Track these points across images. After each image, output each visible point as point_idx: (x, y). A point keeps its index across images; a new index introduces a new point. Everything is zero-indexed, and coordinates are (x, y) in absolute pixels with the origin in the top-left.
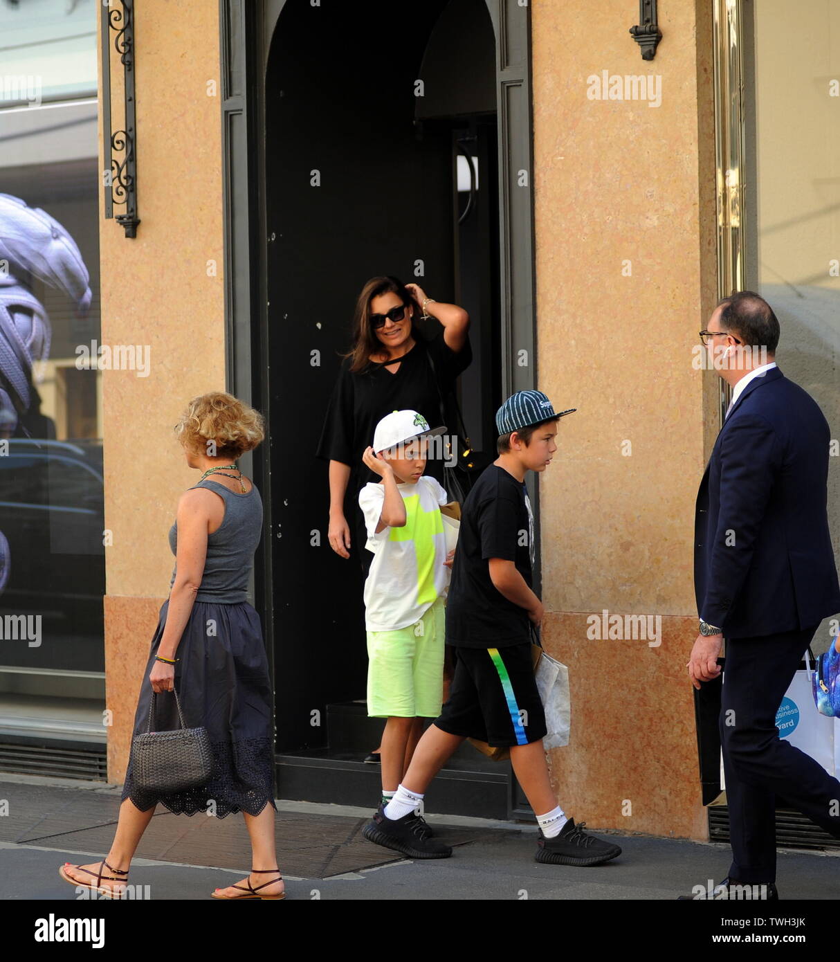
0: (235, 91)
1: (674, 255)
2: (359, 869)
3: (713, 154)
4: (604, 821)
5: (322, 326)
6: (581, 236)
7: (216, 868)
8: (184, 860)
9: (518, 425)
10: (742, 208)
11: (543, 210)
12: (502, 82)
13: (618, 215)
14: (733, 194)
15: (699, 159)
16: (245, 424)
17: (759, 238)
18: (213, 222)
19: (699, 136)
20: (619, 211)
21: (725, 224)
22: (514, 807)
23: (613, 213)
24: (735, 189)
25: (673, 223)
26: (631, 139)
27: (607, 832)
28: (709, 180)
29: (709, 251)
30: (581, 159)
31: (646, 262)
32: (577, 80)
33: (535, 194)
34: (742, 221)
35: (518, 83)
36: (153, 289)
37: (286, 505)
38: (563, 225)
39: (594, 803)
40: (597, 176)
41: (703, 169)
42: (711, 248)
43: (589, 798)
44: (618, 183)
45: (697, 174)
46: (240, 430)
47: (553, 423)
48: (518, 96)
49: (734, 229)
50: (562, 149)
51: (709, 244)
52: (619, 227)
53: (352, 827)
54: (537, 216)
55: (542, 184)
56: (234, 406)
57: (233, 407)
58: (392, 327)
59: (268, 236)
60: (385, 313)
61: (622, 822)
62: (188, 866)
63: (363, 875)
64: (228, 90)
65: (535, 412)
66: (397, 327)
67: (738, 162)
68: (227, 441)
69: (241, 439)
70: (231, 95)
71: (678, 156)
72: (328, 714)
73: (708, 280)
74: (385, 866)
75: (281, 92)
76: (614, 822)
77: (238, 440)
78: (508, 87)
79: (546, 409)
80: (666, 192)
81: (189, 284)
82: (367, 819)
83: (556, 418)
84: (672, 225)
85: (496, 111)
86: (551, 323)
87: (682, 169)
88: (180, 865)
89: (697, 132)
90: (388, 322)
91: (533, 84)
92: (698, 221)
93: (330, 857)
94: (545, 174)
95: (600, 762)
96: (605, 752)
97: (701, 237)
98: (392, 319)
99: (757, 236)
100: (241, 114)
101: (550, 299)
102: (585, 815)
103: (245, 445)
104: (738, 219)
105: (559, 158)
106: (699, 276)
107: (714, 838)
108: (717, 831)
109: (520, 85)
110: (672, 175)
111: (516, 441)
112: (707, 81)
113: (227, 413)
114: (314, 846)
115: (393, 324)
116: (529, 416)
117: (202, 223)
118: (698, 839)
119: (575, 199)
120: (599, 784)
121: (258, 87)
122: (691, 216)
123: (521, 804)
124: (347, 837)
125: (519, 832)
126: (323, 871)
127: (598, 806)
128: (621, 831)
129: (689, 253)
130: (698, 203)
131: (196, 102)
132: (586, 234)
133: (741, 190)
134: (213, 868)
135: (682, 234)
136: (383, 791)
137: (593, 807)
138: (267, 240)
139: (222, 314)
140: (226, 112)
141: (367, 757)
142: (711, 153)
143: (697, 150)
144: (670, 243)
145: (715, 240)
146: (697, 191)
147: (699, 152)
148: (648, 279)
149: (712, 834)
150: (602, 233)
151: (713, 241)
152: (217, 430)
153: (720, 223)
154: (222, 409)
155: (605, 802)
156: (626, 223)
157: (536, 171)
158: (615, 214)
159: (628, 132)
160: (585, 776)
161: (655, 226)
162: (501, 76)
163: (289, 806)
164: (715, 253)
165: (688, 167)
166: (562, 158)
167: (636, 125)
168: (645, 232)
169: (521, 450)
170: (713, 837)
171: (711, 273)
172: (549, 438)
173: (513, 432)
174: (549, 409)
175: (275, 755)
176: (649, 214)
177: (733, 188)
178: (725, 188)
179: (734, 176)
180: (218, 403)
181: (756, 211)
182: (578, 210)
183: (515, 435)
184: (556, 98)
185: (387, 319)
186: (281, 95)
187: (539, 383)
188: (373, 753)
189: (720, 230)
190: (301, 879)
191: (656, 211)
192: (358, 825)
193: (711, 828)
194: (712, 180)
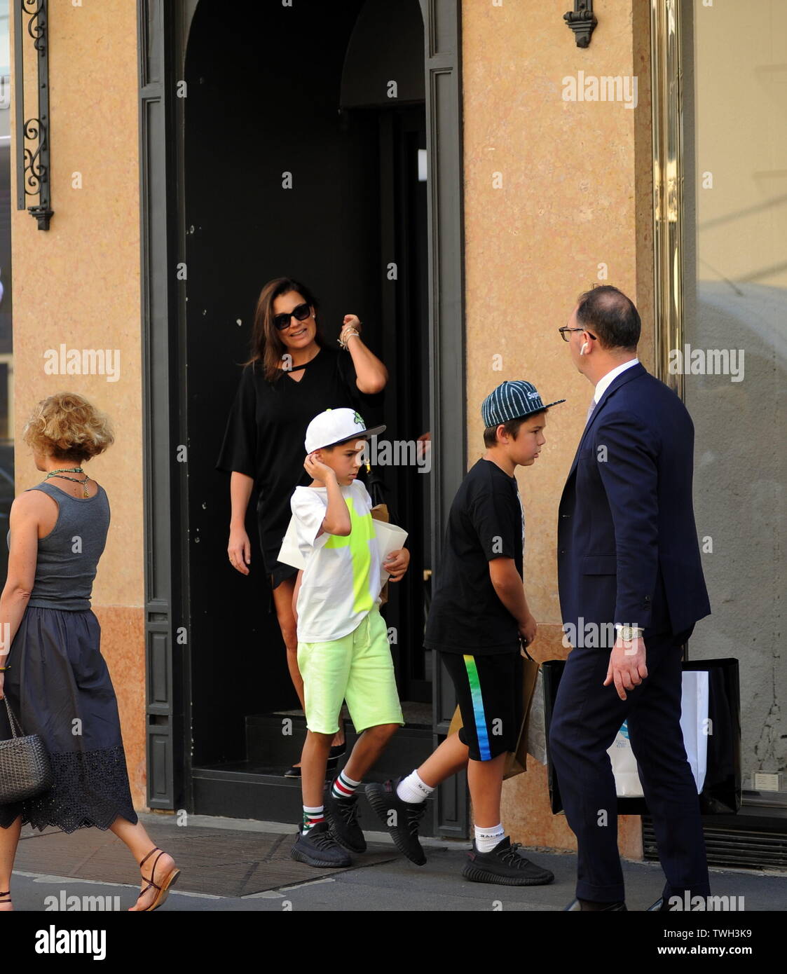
0: (153, 78)
1: (608, 251)
2: (279, 887)
3: (650, 145)
4: (534, 838)
5: (242, 323)
6: (512, 231)
7: (131, 886)
8: (97, 878)
9: (505, 418)
10: (680, 202)
11: (473, 203)
12: (431, 70)
13: (551, 208)
14: (671, 187)
15: (635, 150)
16: (94, 427)
17: (697, 234)
18: (130, 214)
19: (635, 128)
20: (551, 205)
21: (662, 218)
22: (440, 824)
23: (545, 206)
24: (673, 182)
25: (608, 217)
26: (564, 130)
27: (537, 850)
28: (646, 173)
29: (645, 246)
30: (512, 151)
31: (580, 257)
32: (508, 67)
33: (465, 187)
34: (679, 216)
35: (447, 71)
36: (67, 283)
37: (204, 508)
38: (494, 219)
39: (524, 819)
40: (530, 166)
41: (640, 161)
42: (647, 242)
43: (519, 815)
44: (550, 175)
45: (633, 166)
46: (87, 433)
47: (541, 415)
48: (448, 84)
49: (672, 223)
50: (492, 140)
51: (646, 239)
52: (552, 220)
53: (272, 843)
54: (467, 209)
55: (472, 176)
56: (83, 408)
57: (82, 410)
58: (299, 325)
59: (186, 229)
60: (290, 312)
61: (552, 840)
62: (101, 883)
63: (283, 893)
64: (146, 78)
65: (523, 404)
66: (303, 326)
67: (676, 154)
68: (73, 443)
69: (88, 443)
70: (148, 82)
71: (614, 148)
72: (247, 726)
73: (644, 277)
74: (306, 884)
75: (201, 79)
76: (544, 840)
77: (84, 443)
78: (437, 75)
79: (533, 400)
80: (601, 184)
81: (104, 278)
82: (287, 835)
83: (544, 410)
84: (606, 219)
85: (425, 100)
86: (480, 320)
87: (618, 161)
88: (93, 882)
89: (633, 122)
90: (294, 321)
91: (463, 71)
92: (634, 216)
93: (249, 874)
94: (475, 165)
95: (530, 777)
96: (535, 767)
97: (637, 232)
98: (298, 318)
99: (695, 231)
100: (159, 102)
101: (479, 295)
102: (514, 832)
103: (91, 449)
104: (676, 213)
105: (490, 149)
106: (635, 273)
107: (648, 856)
108: (651, 849)
109: (450, 73)
110: (607, 167)
111: (503, 435)
112: (644, 70)
113: (75, 414)
114: (233, 863)
115: (300, 322)
116: (516, 408)
117: (118, 215)
118: (632, 857)
119: (506, 191)
120: (529, 799)
121: (177, 74)
122: (627, 210)
123: (447, 820)
124: (266, 853)
125: (445, 850)
126: (241, 888)
127: (528, 823)
128: (551, 849)
129: (624, 248)
130: (634, 196)
131: (112, 88)
132: (517, 229)
133: (679, 183)
134: (126, 886)
135: (618, 228)
136: (304, 807)
137: (522, 823)
138: (185, 233)
139: (139, 310)
140: (144, 100)
141: (288, 771)
142: (647, 144)
143: (634, 141)
144: (606, 238)
145: (652, 235)
146: (633, 184)
147: (636, 143)
148: (582, 275)
149: (645, 852)
150: (534, 227)
151: (650, 236)
152: (63, 432)
153: (657, 217)
154: (71, 410)
155: (535, 819)
156: (559, 216)
157: (466, 162)
158: (547, 207)
159: (562, 122)
160: (514, 791)
161: (589, 221)
162: (430, 63)
163: (206, 822)
164: (651, 248)
165: (624, 159)
166: (493, 149)
167: (569, 115)
168: (579, 226)
169: (508, 444)
170: (646, 855)
171: (647, 269)
172: (537, 431)
173: (500, 424)
174: (537, 400)
175: (192, 769)
176: (583, 208)
177: (670, 180)
178: (662, 182)
179: (672, 169)
180: (67, 403)
181: (694, 205)
182: (509, 203)
183: (501, 428)
184: (487, 86)
185: (293, 318)
186: (201, 83)
187: (468, 383)
188: (294, 766)
189: (657, 225)
190: (218, 897)
191: (591, 204)
192: (277, 841)
193: (645, 846)
194: (649, 172)
